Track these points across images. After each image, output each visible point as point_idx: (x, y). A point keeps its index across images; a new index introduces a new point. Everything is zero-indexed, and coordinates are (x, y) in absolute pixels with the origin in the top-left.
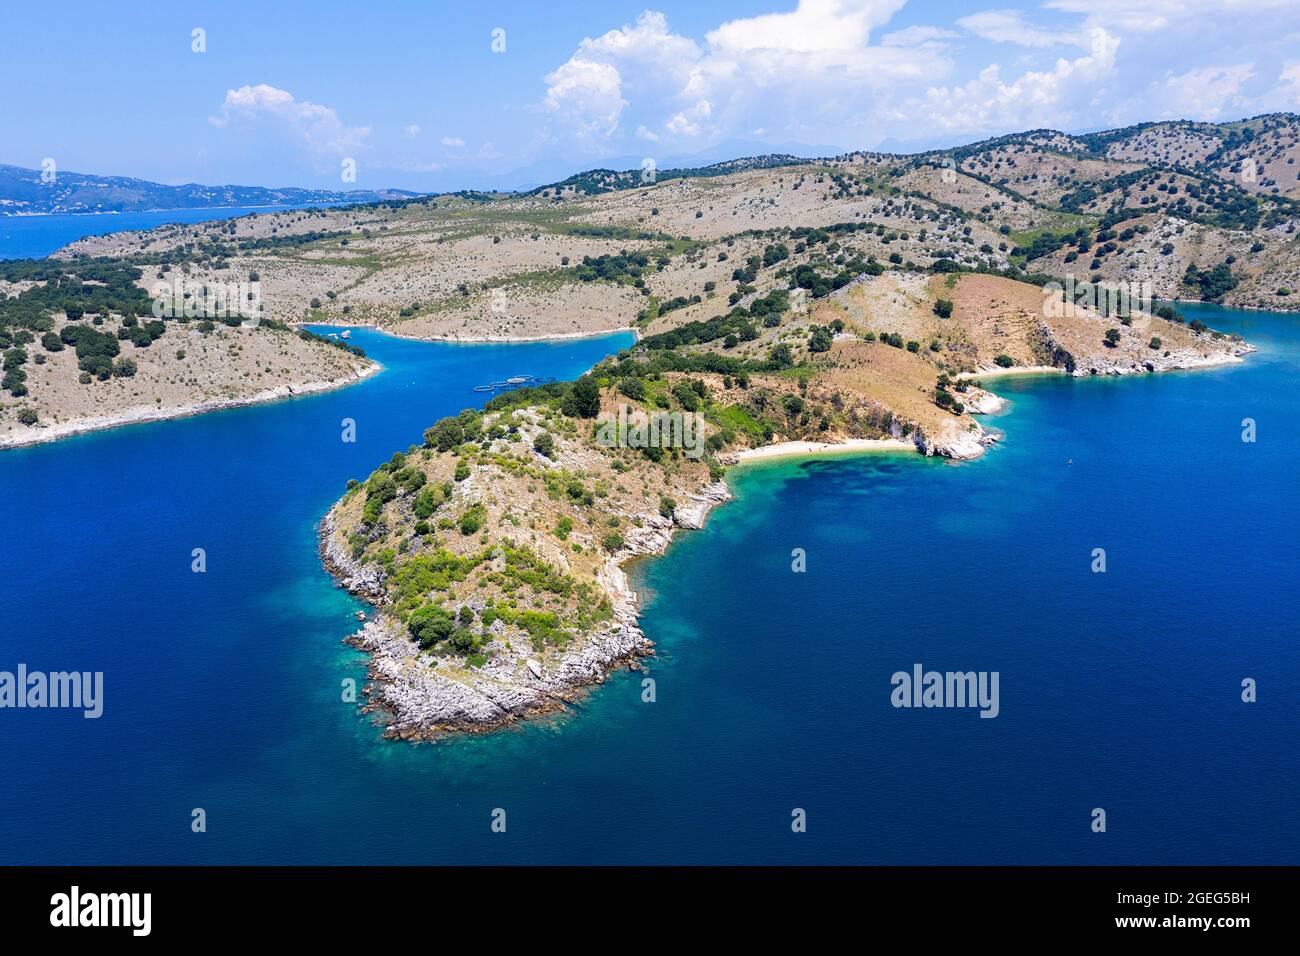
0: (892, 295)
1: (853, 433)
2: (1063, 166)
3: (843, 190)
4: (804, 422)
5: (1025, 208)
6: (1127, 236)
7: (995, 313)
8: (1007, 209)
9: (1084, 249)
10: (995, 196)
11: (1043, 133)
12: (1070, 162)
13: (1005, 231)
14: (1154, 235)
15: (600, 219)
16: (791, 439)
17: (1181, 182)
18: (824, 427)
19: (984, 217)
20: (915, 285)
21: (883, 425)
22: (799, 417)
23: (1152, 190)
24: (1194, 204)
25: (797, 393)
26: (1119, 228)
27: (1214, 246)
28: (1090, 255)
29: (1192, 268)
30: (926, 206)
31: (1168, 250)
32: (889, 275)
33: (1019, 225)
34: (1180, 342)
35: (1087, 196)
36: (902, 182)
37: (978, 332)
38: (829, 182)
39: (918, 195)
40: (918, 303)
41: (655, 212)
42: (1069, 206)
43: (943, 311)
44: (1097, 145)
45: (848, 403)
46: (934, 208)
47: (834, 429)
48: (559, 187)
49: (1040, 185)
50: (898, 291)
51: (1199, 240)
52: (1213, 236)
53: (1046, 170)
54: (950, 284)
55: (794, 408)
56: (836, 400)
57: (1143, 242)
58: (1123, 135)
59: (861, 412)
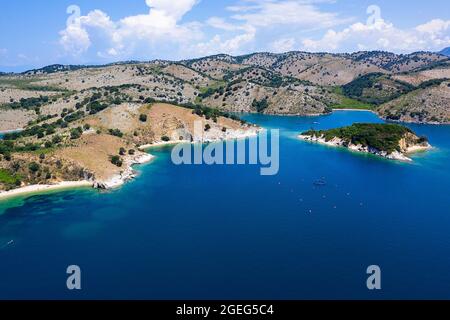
0: (123, 113)
1: (66, 179)
2: (225, 66)
3: (141, 72)
4: (39, 175)
5: (206, 79)
6: (235, 89)
7: (164, 119)
8: (200, 80)
9: (221, 94)
10: (197, 75)
11: (223, 55)
12: (228, 65)
13: (197, 88)
14: (244, 89)
15: (44, 83)
16: (32, 184)
17: (260, 71)
18: (48, 177)
19: (191, 82)
20: (134, 108)
21: (80, 174)
22: (37, 173)
23: (251, 74)
24: (263, 79)
25: (37, 162)
26: (233, 87)
27: (262, 93)
28: (223, 96)
29: (255, 100)
30: (170, 78)
31: (247, 94)
32: (124, 104)
33: (203, 86)
34: (235, 128)
35: (231, 76)
36: (164, 70)
37: (156, 127)
38: (136, 69)
39: (169, 75)
40: (134, 116)
41: (67, 80)
42: (225, 79)
43: (143, 119)
44: (240, 59)
45: (65, 164)
46: (173, 79)
47: (55, 178)
48: (35, 71)
49: (217, 72)
50: (126, 111)
51: (258, 90)
52: (262, 89)
53: (220, 67)
54: (149, 108)
55: (34, 168)
56: (59, 163)
57: (240, 91)
58: (248, 57)
59: (70, 168)
